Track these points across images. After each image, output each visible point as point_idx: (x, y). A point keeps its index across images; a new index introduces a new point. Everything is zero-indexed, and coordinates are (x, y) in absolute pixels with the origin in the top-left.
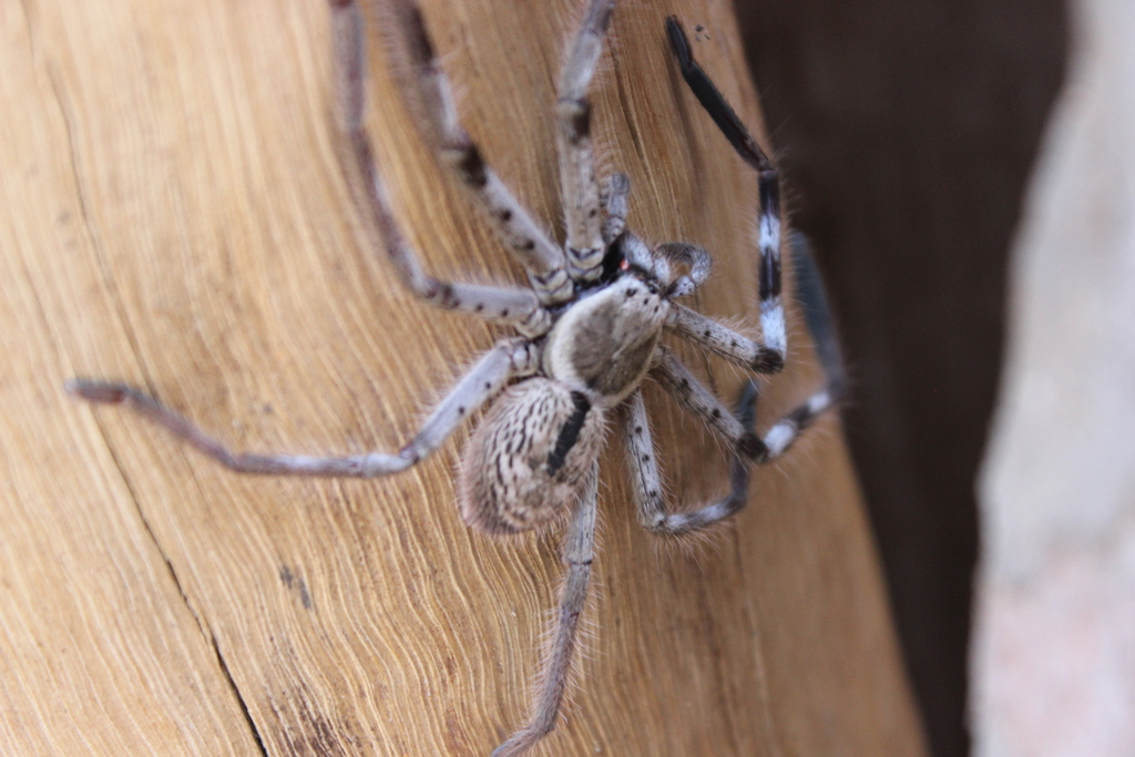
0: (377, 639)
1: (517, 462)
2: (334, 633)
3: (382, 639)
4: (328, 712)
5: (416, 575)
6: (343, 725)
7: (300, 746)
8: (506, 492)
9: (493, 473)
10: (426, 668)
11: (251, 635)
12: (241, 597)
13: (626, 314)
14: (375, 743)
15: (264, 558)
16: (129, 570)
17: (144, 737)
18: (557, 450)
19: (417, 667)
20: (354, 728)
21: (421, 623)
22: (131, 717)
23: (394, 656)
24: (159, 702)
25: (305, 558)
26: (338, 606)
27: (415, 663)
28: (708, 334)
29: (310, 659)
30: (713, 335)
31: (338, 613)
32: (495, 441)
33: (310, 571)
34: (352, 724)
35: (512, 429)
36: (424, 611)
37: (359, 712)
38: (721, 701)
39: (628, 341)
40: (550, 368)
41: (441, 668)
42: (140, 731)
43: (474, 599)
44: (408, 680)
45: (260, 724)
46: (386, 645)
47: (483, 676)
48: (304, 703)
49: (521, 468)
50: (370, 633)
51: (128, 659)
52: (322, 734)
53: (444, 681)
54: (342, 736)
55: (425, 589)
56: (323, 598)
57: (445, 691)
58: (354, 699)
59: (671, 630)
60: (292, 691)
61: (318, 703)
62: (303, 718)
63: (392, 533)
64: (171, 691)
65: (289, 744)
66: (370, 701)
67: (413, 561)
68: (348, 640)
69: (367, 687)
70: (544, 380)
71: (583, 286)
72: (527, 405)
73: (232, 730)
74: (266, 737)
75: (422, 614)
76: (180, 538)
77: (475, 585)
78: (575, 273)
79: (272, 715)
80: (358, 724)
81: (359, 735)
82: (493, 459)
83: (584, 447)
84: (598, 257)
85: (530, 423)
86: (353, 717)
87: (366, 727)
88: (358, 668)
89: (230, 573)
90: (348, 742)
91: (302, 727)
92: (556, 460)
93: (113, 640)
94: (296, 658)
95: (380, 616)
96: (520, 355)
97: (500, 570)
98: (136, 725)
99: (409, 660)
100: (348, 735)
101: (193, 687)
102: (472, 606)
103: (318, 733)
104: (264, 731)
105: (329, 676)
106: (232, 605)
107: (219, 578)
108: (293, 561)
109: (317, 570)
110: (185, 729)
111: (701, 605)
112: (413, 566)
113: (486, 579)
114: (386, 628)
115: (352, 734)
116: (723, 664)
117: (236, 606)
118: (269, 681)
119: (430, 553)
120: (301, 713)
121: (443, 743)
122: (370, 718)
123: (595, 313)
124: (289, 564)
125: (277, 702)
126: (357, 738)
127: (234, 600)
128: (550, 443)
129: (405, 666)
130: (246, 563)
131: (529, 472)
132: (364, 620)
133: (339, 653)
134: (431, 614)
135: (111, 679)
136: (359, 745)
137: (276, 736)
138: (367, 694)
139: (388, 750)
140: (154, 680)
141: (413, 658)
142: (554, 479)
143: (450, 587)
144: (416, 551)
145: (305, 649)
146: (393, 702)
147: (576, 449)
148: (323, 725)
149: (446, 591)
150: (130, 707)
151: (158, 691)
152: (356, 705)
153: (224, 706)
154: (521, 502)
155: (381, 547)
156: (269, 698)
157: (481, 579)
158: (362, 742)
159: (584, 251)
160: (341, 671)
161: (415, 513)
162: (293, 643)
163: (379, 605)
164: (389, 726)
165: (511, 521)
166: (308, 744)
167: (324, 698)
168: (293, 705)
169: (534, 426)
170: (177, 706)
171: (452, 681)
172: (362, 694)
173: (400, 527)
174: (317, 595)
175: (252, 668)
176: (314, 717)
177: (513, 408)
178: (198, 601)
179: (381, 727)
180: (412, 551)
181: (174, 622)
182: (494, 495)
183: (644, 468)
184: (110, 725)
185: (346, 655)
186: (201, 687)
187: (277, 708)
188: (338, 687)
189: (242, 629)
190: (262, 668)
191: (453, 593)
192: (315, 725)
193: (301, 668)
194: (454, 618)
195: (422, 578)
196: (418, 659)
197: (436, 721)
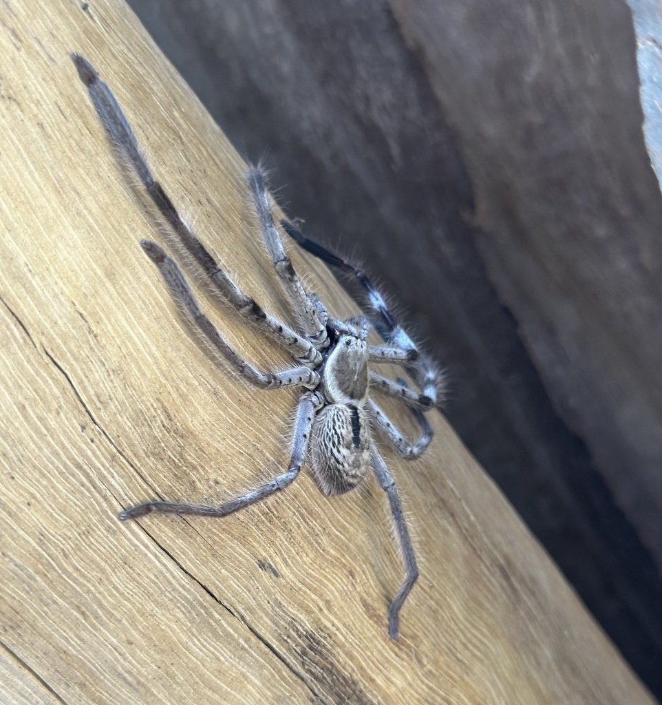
0: (315, 577)
1: (341, 449)
2: (295, 584)
3: (317, 576)
4: (310, 627)
5: (317, 535)
6: (319, 630)
7: (304, 653)
8: (343, 466)
9: (333, 460)
10: (342, 581)
11: (259, 605)
12: (246, 587)
13: (351, 354)
14: (337, 632)
15: (248, 560)
16: (188, 601)
17: (229, 690)
18: (355, 434)
19: (338, 583)
20: (324, 630)
21: (330, 558)
22: (219, 682)
23: (326, 582)
24: (230, 666)
25: (266, 551)
26: (291, 569)
27: (337, 581)
28: (383, 353)
29: (290, 603)
30: (386, 353)
31: (293, 572)
32: (325, 445)
33: (271, 557)
34: (322, 628)
35: (330, 434)
36: (329, 551)
37: (323, 620)
38: (466, 538)
39: (358, 367)
40: (331, 398)
41: (348, 578)
42: (226, 687)
43: (346, 535)
44: (337, 591)
45: (281, 650)
46: (320, 578)
47: (367, 572)
48: (297, 628)
49: (344, 451)
50: (311, 575)
51: (205, 650)
52: (312, 640)
53: (352, 584)
54: (321, 637)
55: (324, 539)
56: (283, 569)
57: (355, 589)
58: (319, 614)
59: (431, 511)
60: (289, 624)
61: (303, 625)
62: (300, 637)
63: (298, 518)
64: (233, 657)
65: (299, 655)
66: (326, 611)
67: (313, 528)
68: (303, 584)
69: (321, 604)
70: (331, 406)
71: (326, 351)
72: (331, 420)
73: (270, 662)
74: (287, 656)
75: (328, 553)
76: (205, 570)
77: (344, 527)
78: (319, 347)
79: (285, 643)
80: (325, 627)
81: (328, 632)
82: (329, 454)
83: (364, 428)
84: (325, 334)
85: (337, 428)
86: (322, 623)
87: (329, 625)
88: (313, 596)
89: (235, 576)
90: (325, 638)
91: (301, 642)
92: (356, 440)
93: (195, 645)
94: (284, 606)
95: (311, 564)
96: (314, 399)
97: (350, 515)
98: (223, 685)
99: (333, 580)
100: (323, 634)
101: (243, 648)
102: (347, 539)
103: (310, 641)
104: (285, 654)
105: (302, 607)
106: (243, 594)
107: (232, 582)
108: (261, 555)
109: (274, 555)
110: (248, 674)
111: (435, 494)
112: (314, 531)
113: (347, 522)
114: (316, 569)
115: (325, 633)
116: (457, 519)
117: (246, 593)
118: (276, 625)
119: (318, 521)
120: (298, 634)
121: (366, 616)
122: (329, 620)
123: (338, 361)
124: (260, 558)
125: (284, 634)
126: (328, 634)
127: (243, 590)
128: (350, 433)
129: (333, 584)
130: (241, 568)
131: (348, 451)
132: (305, 570)
133: (302, 593)
134: (332, 551)
135: (201, 666)
136: (330, 637)
137: (291, 653)
138: (323, 608)
139: (344, 632)
140: (223, 655)
141: (334, 578)
142: (360, 450)
143: (334, 533)
144: (312, 522)
145: (286, 599)
146: (335, 607)
147: (362, 431)
148: (310, 635)
149: (333, 536)
150: (216, 677)
151: (227, 660)
152: (320, 617)
153: (261, 651)
154: (352, 468)
155: (296, 528)
156: (280, 634)
157: (345, 523)
158: (331, 634)
159: (318, 334)
160: (307, 602)
161: (303, 503)
162: (279, 598)
163: (308, 559)
164: (339, 619)
165: (351, 480)
166: (308, 649)
167: (305, 620)
168: (292, 632)
169: (340, 428)
170: (239, 663)
171: (356, 582)
172: (321, 610)
173: (300, 513)
174: (279, 568)
175: (266, 623)
176: (305, 633)
177: (324, 425)
178: (227, 599)
179: (336, 622)
180: (310, 523)
181: (220, 618)
182: (339, 471)
183: (390, 430)
184: (209, 693)
185: (305, 592)
186: (246, 646)
187: (286, 638)
188: (309, 612)
189: (253, 603)
190: (271, 620)
191: (336, 536)
192: (307, 637)
193: (288, 610)
194: (343, 549)
195: (320, 535)
196: (337, 578)
197: (358, 606)
